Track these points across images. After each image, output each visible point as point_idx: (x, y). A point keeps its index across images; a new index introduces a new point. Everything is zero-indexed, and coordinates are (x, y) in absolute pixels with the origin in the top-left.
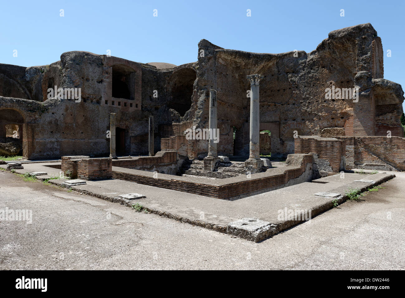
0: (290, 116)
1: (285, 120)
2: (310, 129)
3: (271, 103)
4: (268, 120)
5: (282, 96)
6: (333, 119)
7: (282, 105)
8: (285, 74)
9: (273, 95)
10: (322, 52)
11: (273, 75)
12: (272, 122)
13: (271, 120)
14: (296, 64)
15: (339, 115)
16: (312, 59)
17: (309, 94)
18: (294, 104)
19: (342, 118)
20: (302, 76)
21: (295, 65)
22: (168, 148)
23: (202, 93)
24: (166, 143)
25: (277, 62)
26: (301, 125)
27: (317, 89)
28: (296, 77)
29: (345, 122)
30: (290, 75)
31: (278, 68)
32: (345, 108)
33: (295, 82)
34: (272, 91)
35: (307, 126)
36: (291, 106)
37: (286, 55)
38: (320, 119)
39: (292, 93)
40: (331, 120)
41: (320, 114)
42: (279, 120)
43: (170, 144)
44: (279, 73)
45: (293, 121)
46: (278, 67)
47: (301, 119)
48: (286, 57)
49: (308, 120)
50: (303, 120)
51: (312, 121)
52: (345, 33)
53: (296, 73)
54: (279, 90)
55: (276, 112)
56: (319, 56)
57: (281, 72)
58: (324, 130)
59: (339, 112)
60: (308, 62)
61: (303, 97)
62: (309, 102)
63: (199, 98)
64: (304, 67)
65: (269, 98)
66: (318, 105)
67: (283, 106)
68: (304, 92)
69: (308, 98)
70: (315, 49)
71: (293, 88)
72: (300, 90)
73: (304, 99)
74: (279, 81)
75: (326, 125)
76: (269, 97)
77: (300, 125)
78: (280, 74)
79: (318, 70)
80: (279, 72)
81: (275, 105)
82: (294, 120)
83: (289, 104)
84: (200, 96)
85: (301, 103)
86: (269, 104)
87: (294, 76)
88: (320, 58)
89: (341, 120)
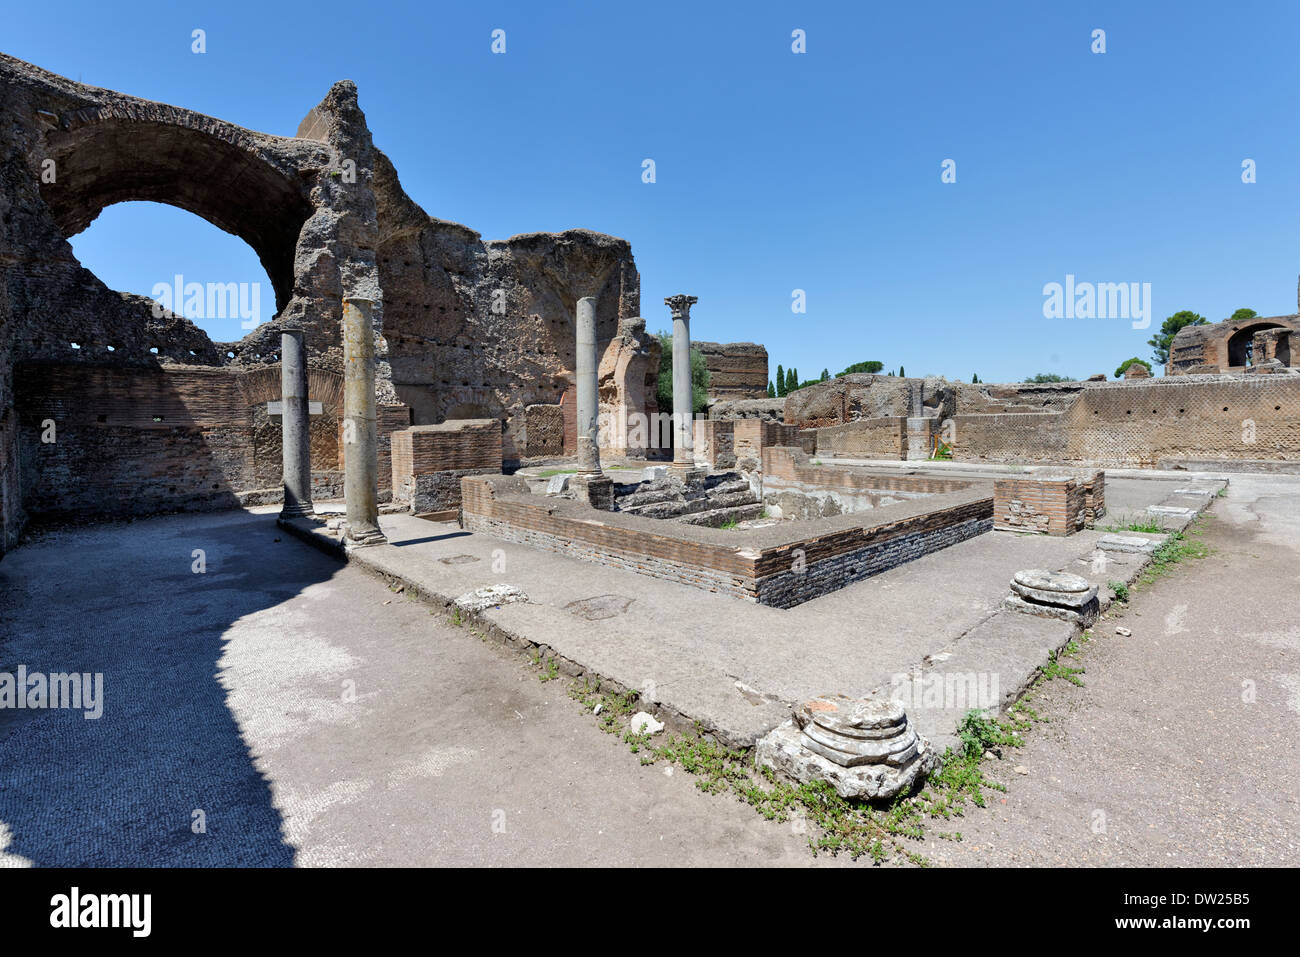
0: (459, 374)
1: (444, 382)
2: (502, 405)
3: (411, 336)
4: (403, 380)
5: (438, 322)
6: (540, 387)
7: (439, 345)
8: (443, 271)
9: (413, 315)
10: (522, 252)
11: (407, 264)
12: (415, 385)
13: (412, 380)
14: (467, 257)
15: (551, 381)
16: (500, 259)
17: (498, 332)
18: (467, 347)
19: (556, 387)
20: (482, 288)
21: (465, 259)
22: (457, 468)
23: (361, 273)
24: (444, 448)
25: (422, 233)
26: (483, 395)
27: (514, 324)
28: (470, 287)
29: (560, 395)
30: (454, 278)
31: (424, 250)
32: (560, 370)
33: (468, 297)
34: (408, 304)
35: (498, 400)
36: (460, 350)
37: (444, 226)
38: (521, 386)
39: (465, 321)
40: (538, 390)
41: (521, 376)
42: (432, 381)
43: (466, 453)
44: (427, 264)
45: (466, 387)
46: (422, 248)
47: (482, 383)
48: (441, 230)
49: (497, 386)
50: (485, 385)
51: (506, 388)
52: (606, 243)
53: (467, 277)
54: (427, 307)
55: (423, 360)
56: (514, 258)
57: (431, 262)
58: (532, 409)
59: (552, 375)
60: (494, 261)
61: (488, 335)
62: (499, 349)
63: (348, 288)
64: (486, 270)
65: (402, 322)
66: (517, 358)
67: (441, 348)
68: (489, 324)
69: (497, 340)
70: (505, 239)
71: (465, 309)
72: (480, 319)
73: (488, 340)
74: (428, 284)
75: (530, 400)
76: (401, 318)
77: (481, 396)
78: (429, 267)
79: (513, 286)
80: (426, 261)
81: (421, 343)
82: (466, 384)
83: (455, 346)
84: (356, 282)
85: (483, 348)
86: (404, 336)
87: (465, 282)
88: (515, 262)
89: (555, 391)
